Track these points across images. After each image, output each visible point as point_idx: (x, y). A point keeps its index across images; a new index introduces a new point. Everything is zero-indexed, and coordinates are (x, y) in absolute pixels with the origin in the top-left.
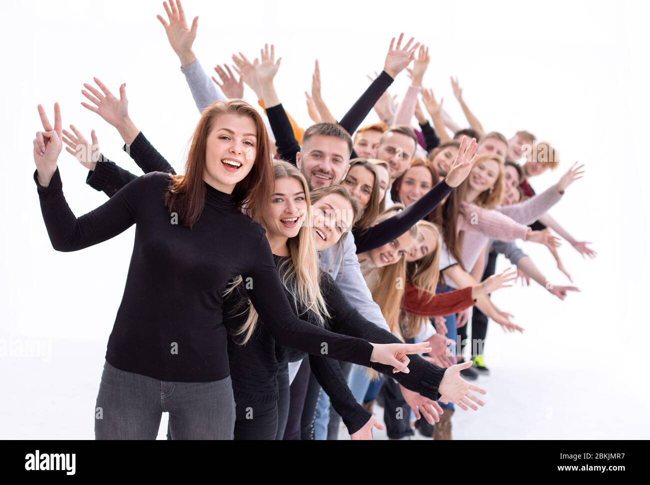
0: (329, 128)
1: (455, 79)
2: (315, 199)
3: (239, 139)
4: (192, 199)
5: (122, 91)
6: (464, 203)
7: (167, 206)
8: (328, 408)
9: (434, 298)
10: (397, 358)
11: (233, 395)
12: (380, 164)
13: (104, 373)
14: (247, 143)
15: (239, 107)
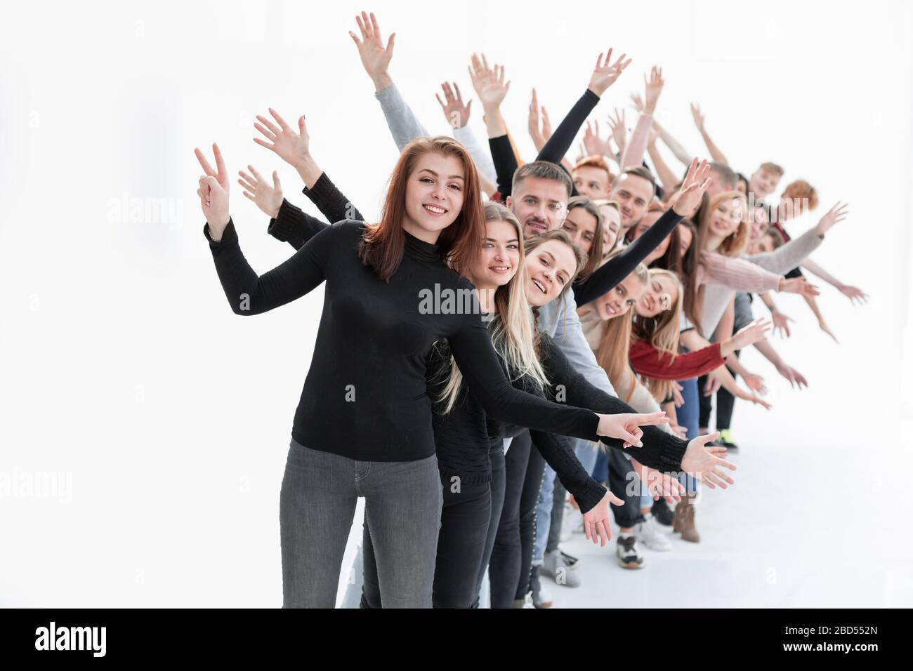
0: (546, 170)
1: (695, 106)
2: (531, 247)
3: (443, 182)
4: (388, 249)
5: (301, 124)
6: (704, 252)
7: (361, 257)
8: (551, 491)
9: (676, 359)
10: (627, 430)
11: (439, 477)
12: (609, 204)
13: (290, 451)
14: (453, 187)
15: (445, 144)
